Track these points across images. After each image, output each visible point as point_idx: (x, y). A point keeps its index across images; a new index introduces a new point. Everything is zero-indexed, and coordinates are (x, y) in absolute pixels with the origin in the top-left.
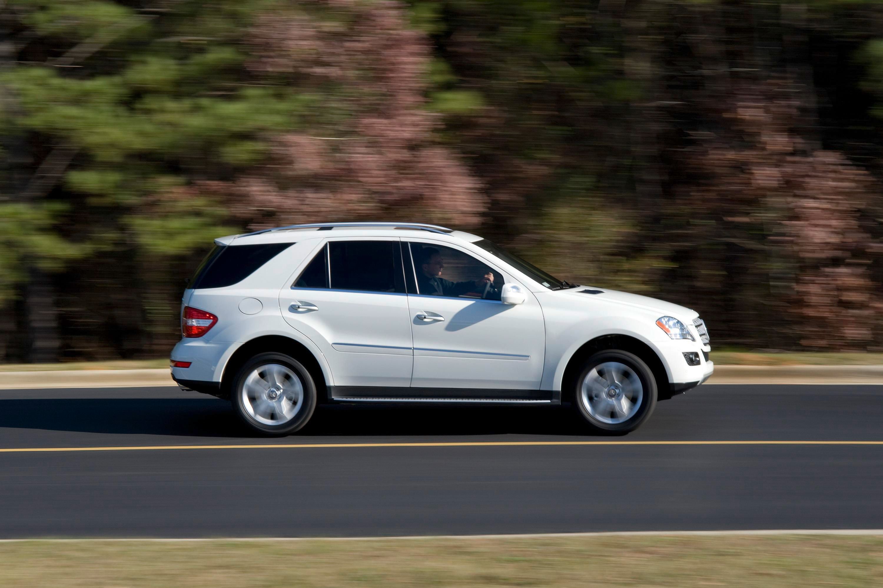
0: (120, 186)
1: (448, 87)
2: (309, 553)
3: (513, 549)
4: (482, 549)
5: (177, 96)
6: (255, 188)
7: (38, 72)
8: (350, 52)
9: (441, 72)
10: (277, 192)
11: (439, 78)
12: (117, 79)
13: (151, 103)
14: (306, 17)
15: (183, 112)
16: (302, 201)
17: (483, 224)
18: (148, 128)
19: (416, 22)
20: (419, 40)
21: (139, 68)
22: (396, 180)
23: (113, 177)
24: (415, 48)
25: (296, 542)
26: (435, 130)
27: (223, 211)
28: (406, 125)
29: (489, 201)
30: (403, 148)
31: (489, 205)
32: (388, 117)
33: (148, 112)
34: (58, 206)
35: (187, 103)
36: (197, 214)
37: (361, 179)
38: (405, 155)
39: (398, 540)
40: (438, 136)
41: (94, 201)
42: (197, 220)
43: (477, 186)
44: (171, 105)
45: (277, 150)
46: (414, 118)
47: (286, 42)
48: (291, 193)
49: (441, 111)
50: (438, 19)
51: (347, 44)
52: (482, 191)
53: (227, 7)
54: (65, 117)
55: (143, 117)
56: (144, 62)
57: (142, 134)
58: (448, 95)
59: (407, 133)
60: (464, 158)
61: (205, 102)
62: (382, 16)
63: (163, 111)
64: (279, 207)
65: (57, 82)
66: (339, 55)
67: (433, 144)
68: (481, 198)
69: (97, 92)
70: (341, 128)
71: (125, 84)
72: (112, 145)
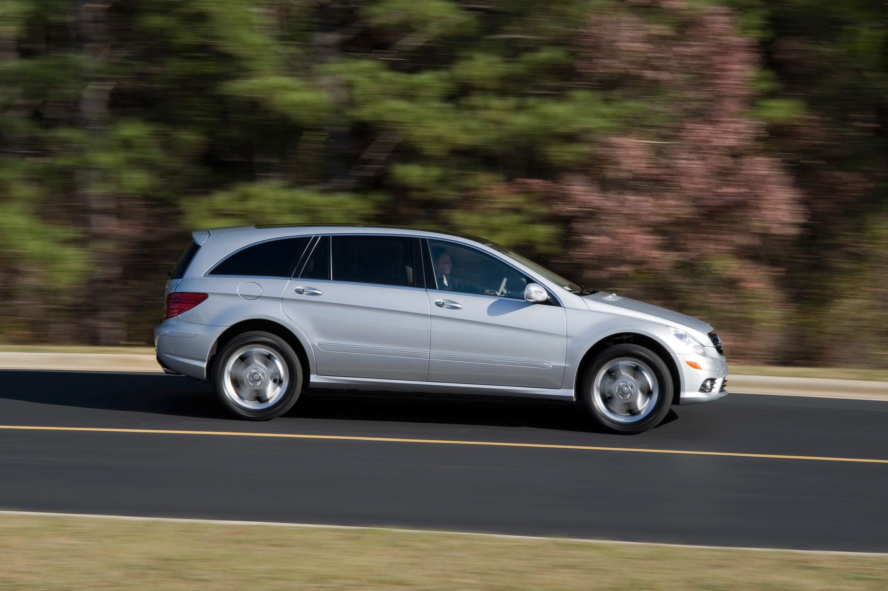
0: (442, 181)
1: (772, 95)
2: (652, 558)
3: (859, 567)
4: (827, 565)
5: (502, 93)
6: (576, 188)
7: (366, 64)
8: (679, 56)
9: (766, 80)
10: (600, 193)
11: (764, 86)
12: (444, 74)
13: (477, 100)
14: (636, 19)
15: (507, 110)
16: (622, 203)
17: (802, 235)
18: (473, 125)
19: (745, 28)
20: (749, 48)
21: (465, 64)
22: (718, 187)
23: (434, 172)
24: (745, 56)
25: (637, 547)
26: (758, 139)
27: (543, 210)
28: (728, 132)
29: (810, 213)
30: (727, 155)
31: (810, 217)
32: (712, 123)
33: (473, 108)
34: (381, 197)
35: (511, 102)
36: (516, 211)
37: (683, 185)
38: (729, 162)
39: (739, 551)
40: (760, 145)
41: (415, 195)
42: (516, 218)
43: (798, 196)
44: (496, 102)
45: (601, 151)
46: (737, 126)
47: (616, 44)
48: (612, 195)
49: (765, 119)
50: (768, 26)
51: (677, 49)
52: (801, 202)
53: (555, 7)
54: (393, 110)
55: (467, 114)
56: (470, 59)
57: (467, 130)
58: (773, 103)
59: (731, 141)
60: (790, 167)
61: (531, 101)
62: (714, 22)
63: (487, 108)
64: (598, 208)
65: (387, 75)
66: (668, 59)
67: (757, 152)
68: (801, 208)
69: (425, 86)
70: (664, 132)
71: (452, 79)
72: (438, 139)
